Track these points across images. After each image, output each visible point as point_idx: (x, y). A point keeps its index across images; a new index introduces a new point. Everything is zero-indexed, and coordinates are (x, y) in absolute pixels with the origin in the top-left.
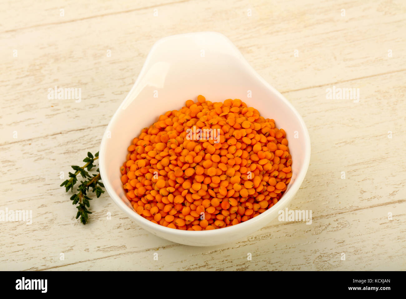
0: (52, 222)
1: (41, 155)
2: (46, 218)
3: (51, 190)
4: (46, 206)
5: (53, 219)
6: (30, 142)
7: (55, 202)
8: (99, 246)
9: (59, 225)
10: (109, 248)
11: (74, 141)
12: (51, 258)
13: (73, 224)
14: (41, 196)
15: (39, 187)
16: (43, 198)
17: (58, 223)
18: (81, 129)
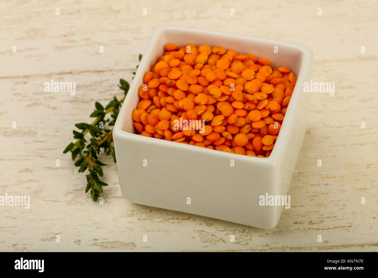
0: (36, 195)
1: (38, 99)
2: (28, 188)
3: (42, 149)
4: (31, 172)
5: (37, 191)
6: (26, 80)
7: (45, 168)
8: (97, 239)
9: (44, 201)
10: (110, 243)
11: (87, 87)
12: (25, 246)
13: (65, 201)
14: (27, 156)
15: (27, 143)
16: (29, 160)
17: (45, 198)
18: (99, 72)
